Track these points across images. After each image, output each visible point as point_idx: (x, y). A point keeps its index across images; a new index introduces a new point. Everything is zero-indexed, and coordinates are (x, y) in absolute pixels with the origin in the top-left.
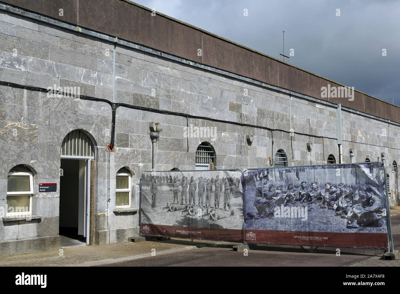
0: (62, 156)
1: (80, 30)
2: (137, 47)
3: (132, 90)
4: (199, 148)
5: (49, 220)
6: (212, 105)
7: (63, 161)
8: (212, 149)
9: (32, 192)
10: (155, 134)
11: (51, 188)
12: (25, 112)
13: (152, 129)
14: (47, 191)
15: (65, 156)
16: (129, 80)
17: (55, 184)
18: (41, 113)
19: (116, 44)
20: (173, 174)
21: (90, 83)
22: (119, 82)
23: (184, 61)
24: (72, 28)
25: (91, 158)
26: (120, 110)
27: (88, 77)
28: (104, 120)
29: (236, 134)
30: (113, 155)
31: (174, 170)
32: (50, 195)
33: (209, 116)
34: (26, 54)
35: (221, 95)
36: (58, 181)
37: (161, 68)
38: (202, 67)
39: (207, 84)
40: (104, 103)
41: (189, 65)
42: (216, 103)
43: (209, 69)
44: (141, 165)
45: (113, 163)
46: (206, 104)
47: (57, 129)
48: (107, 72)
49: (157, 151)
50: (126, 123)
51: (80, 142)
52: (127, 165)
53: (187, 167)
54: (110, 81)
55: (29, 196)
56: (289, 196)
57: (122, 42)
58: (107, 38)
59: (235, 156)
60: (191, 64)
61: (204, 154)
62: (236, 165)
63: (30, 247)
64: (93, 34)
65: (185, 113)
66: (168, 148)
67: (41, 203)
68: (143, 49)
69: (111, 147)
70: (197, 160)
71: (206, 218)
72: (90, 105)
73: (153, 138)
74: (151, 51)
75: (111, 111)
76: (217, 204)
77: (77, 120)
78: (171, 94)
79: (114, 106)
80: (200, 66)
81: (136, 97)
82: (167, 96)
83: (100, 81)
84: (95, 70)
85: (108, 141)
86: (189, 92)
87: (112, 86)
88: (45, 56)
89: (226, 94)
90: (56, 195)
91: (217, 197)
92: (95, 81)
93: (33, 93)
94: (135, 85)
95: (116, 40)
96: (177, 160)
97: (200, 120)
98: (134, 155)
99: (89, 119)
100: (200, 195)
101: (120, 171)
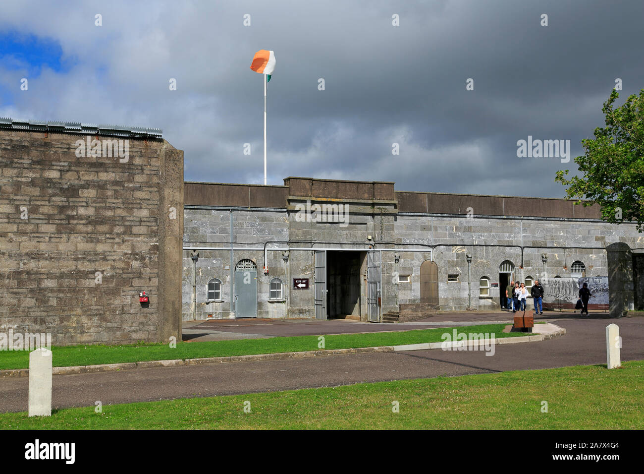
0: (500, 272)
1: (505, 217)
2: (533, 218)
3: (531, 239)
4: (573, 264)
5: (496, 298)
6: (581, 239)
7: (500, 274)
8: (583, 264)
9: (488, 287)
10: (544, 259)
11: (496, 285)
12: (485, 256)
13: (543, 257)
14: (494, 286)
15: (501, 272)
16: (530, 235)
17: (497, 284)
18: (491, 255)
19: (522, 219)
20: (557, 279)
21: (510, 239)
22: (524, 236)
23: (562, 219)
24: (502, 217)
25: (512, 272)
26: (525, 249)
27: (509, 237)
28: (517, 255)
29: (601, 255)
30: (523, 270)
31: (557, 277)
32: (496, 288)
33: (580, 246)
34: (484, 232)
35: (589, 233)
36: (498, 283)
37: (547, 225)
38: (574, 220)
39: (578, 228)
40: (517, 247)
41: (565, 221)
42: (584, 238)
43: (579, 220)
44: (537, 274)
45: (523, 274)
46: (577, 240)
47: (497, 261)
48: (519, 233)
49: (546, 267)
50: (528, 255)
51: (507, 265)
52: (530, 275)
53: (565, 275)
54: (520, 237)
55: (487, 288)
56: (597, 289)
57: (525, 218)
58: (518, 217)
59: (601, 268)
60: (566, 219)
61: (578, 267)
62: (601, 272)
63: (489, 308)
64: (511, 217)
65: (563, 246)
66: (553, 266)
67: (492, 291)
68: (536, 218)
69: (522, 267)
70: (572, 271)
71: (566, 299)
72: (511, 249)
73: (543, 261)
74: (541, 218)
75: (521, 250)
76: (570, 293)
77: (505, 256)
78: (554, 237)
79: (523, 248)
80: (572, 220)
81: (533, 242)
82: (551, 239)
83: (515, 238)
84: (512, 233)
85: (520, 264)
86: (565, 235)
87: (521, 239)
88: (491, 232)
89: (592, 232)
90: (498, 288)
91: (570, 290)
92: (513, 238)
93: (487, 247)
94: (533, 237)
95: (522, 217)
96: (559, 272)
97: (573, 249)
98: (534, 270)
99: (511, 255)
100: (562, 289)
101: (527, 278)
